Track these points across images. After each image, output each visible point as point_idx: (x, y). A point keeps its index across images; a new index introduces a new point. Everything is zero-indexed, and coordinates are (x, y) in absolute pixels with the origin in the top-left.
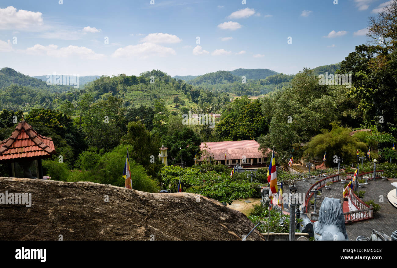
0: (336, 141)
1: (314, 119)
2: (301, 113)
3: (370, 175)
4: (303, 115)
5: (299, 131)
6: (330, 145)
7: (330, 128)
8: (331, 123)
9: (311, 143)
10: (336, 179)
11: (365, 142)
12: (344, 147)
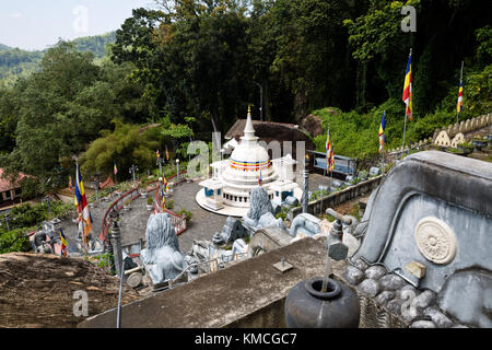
0: (123, 144)
1: (88, 118)
2: (65, 110)
3: (174, 179)
4: (69, 113)
5: (67, 138)
6: (116, 152)
7: (112, 128)
8: (113, 121)
9: (87, 154)
10: (134, 194)
11: (157, 140)
12: (136, 151)
